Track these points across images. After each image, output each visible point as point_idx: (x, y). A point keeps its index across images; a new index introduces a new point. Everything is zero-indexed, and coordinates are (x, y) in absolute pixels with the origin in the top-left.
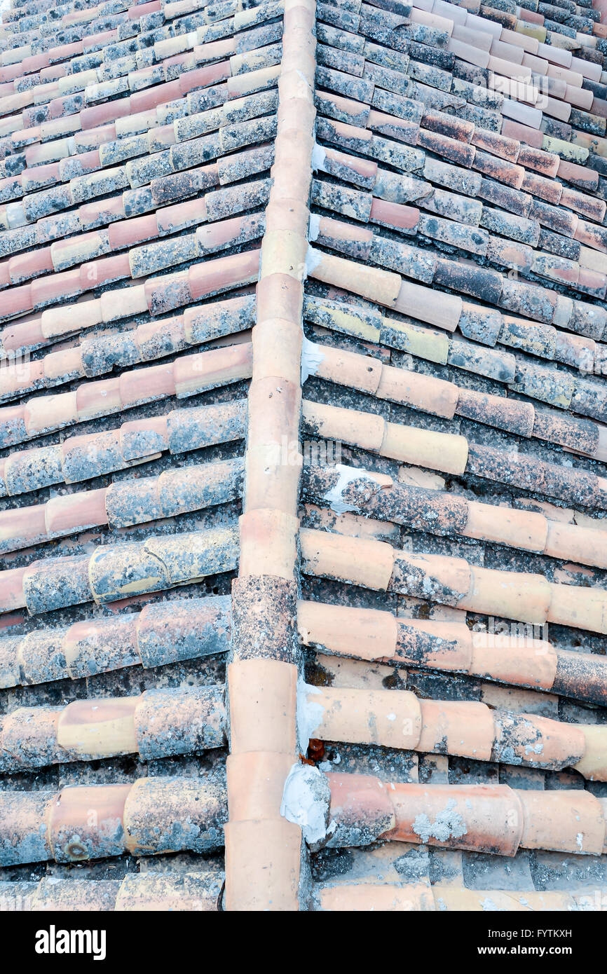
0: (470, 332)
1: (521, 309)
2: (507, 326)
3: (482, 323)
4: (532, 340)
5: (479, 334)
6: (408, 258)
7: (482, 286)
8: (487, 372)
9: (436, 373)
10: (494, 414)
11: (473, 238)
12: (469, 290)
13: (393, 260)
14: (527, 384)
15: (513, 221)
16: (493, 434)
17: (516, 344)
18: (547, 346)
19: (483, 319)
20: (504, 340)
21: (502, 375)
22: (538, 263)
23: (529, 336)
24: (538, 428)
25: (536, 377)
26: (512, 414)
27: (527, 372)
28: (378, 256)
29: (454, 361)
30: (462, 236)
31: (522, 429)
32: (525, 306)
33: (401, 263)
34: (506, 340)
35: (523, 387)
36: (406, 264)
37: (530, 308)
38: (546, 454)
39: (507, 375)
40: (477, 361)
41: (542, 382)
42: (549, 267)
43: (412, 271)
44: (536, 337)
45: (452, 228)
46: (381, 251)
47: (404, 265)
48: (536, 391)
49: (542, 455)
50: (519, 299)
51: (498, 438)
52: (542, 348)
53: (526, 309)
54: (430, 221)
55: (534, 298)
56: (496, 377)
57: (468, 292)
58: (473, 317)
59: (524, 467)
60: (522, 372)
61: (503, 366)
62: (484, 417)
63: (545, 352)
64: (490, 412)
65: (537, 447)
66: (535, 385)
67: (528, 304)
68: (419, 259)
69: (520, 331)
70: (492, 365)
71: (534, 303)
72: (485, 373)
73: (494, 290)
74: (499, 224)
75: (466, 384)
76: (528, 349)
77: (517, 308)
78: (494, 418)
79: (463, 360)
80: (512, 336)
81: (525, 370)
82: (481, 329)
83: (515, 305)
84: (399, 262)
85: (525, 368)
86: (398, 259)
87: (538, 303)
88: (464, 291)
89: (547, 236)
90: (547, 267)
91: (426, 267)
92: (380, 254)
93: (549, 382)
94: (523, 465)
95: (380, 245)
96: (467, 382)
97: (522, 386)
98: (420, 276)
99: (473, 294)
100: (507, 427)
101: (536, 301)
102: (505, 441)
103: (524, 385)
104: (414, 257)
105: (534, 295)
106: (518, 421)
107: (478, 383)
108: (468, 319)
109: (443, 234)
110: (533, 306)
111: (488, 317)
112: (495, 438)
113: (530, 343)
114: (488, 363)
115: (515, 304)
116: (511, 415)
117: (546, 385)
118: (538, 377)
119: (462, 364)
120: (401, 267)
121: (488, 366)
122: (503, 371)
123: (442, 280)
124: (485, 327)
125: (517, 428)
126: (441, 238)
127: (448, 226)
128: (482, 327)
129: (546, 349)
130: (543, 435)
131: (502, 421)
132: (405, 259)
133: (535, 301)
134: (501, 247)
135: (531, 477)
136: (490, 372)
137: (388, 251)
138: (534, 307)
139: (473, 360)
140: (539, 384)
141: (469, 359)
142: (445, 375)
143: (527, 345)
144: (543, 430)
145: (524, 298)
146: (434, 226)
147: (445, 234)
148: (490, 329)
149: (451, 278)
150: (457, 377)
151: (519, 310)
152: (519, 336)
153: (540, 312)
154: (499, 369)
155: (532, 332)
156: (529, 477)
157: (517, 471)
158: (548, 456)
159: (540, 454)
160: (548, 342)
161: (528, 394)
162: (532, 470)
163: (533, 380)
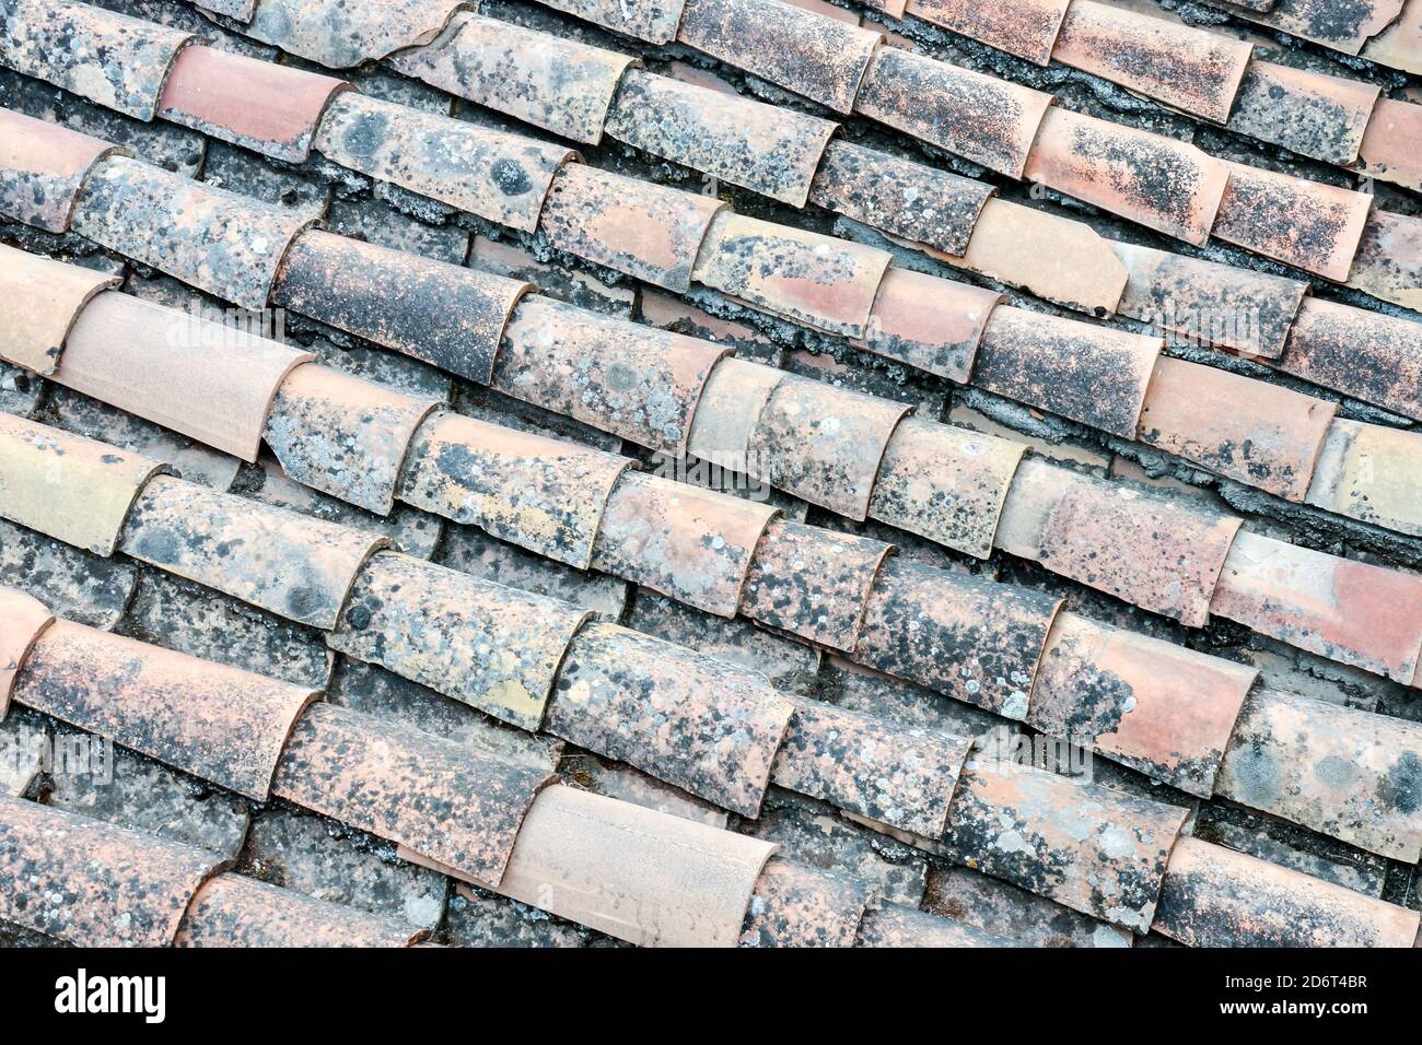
0: (305, 464)
1: (575, 402)
2: (435, 452)
3: (341, 438)
4: (514, 500)
5: (335, 472)
6: (196, 229)
7: (435, 323)
8: (251, 586)
9: (92, 581)
10: (147, 713)
11: (497, 175)
12: (397, 336)
13: (148, 235)
14: (390, 635)
15: (726, 122)
16: (161, 781)
17: (462, 511)
18: (567, 523)
19: (347, 424)
20: (423, 495)
21: (299, 600)
22: (726, 256)
23: (507, 488)
24: (301, 774)
25: (425, 613)
26: (210, 718)
27: (397, 596)
28: (103, 221)
29: (144, 546)
30: (462, 167)
31: (239, 771)
32: (587, 396)
33: (172, 247)
34: (430, 495)
35: (378, 645)
36: (187, 249)
37: (603, 400)
38: (350, 866)
39: (313, 601)
40: (223, 550)
41: (445, 633)
42: (766, 270)
43: (205, 271)
44: (530, 492)
45: (432, 142)
46: (115, 205)
47: (180, 253)
48: (423, 659)
49: (335, 867)
50: (567, 370)
51: (176, 795)
52: (550, 529)
53: (590, 404)
54: (363, 119)
55: (616, 369)
56: (277, 603)
57: (393, 344)
58: (312, 417)
59: (117, 885)
60: (381, 596)
61: (307, 570)
62: (113, 721)
63: (560, 541)
64: (134, 705)
65: (320, 840)
66: (420, 642)
67: (595, 387)
68: (232, 234)
69: (476, 470)
70: (271, 565)
71: (617, 386)
72: (245, 591)
73: (475, 339)
74: (674, 131)
75: (198, 625)
76: (503, 529)
77: (563, 400)
78: (144, 728)
79: (175, 543)
80: (450, 483)
81: (395, 589)
82: (339, 458)
83: (553, 391)
84: (166, 241)
85: (394, 582)
86: (163, 232)
87: (630, 384)
88: (379, 339)
89: (855, 170)
90: (756, 271)
91: (248, 259)
92: (110, 216)
93: (470, 632)
94: (116, 876)
95: (115, 189)
96: (202, 617)
97: (373, 640)
98: (230, 289)
99: (410, 348)
100: (188, 761)
101: (624, 379)
102: (201, 807)
103: (381, 638)
104: (215, 228)
105: (621, 358)
106: (227, 742)
107: (239, 624)
108: (295, 422)
109: (395, 159)
110: (613, 394)
111: (367, 420)
112: (167, 796)
113: (508, 511)
114: (258, 557)
115: (554, 385)
116: (204, 722)
117: (457, 643)
118: (434, 614)
119: (171, 558)
120: (170, 257)
121: (258, 569)
122: (304, 585)
123: (307, 303)
124: (350, 449)
125: (220, 767)
126: (389, 172)
127: (420, 136)
128: (340, 450)
129: (561, 532)
130: (315, 798)
131: (171, 740)
132: (185, 232)
133: (621, 377)
134: (592, 205)
135: (133, 918)
136: (262, 587)
137: (134, 208)
138: (616, 398)
139: (210, 546)
140: (434, 637)
141: (196, 542)
142: (119, 590)
143: (500, 518)
144: (319, 781)
145: (585, 364)
146: (371, 135)
147: (402, 162)
148: (368, 458)
149: (333, 298)
150: (167, 599)
151: (569, 406)
152: (470, 485)
153: (639, 416)
154: (291, 579)
155: (522, 474)
156: (126, 919)
157: (90, 893)
158: (358, 874)
159: (329, 862)
160: (570, 509)
161: (398, 669)
162: (142, 895)
163: (414, 625)
